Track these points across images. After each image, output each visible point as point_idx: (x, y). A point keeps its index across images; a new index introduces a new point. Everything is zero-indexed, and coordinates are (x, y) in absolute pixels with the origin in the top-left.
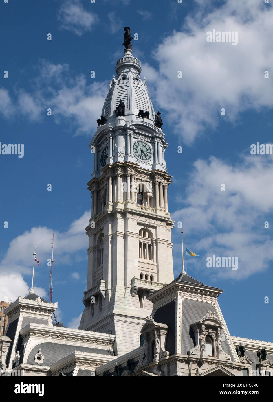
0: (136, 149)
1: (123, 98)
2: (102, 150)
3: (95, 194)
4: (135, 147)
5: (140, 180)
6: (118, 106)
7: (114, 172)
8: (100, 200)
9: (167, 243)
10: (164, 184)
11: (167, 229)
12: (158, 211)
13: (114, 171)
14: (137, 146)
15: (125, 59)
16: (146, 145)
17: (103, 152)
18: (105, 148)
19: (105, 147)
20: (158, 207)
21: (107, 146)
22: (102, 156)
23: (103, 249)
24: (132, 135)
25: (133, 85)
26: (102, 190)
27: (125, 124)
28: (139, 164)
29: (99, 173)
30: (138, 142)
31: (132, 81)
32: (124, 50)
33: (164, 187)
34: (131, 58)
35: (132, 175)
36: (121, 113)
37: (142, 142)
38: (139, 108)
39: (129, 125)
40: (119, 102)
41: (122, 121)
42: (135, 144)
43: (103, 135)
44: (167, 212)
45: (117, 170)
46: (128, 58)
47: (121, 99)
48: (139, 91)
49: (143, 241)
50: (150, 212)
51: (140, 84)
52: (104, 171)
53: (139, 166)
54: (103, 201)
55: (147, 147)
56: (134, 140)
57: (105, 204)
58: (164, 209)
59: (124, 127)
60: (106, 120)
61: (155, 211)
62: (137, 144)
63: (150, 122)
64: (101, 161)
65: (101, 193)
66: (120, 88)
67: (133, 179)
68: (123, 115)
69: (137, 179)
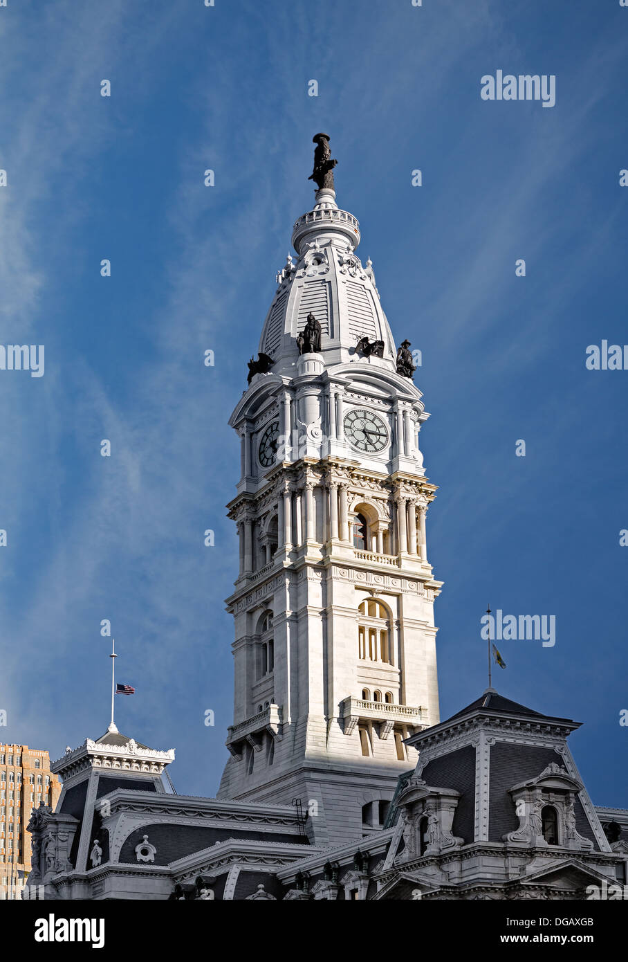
0: (350, 428)
1: (315, 309)
2: (263, 430)
3: (248, 528)
4: (348, 423)
5: (362, 495)
6: (303, 329)
7: (296, 481)
8: (260, 540)
9: (424, 628)
10: (418, 504)
11: (424, 599)
12: (404, 562)
13: (298, 477)
14: (353, 421)
15: (319, 213)
16: (376, 417)
17: (266, 434)
18: (271, 426)
19: (270, 424)
20: (404, 554)
21: (278, 423)
22: (263, 444)
23: (272, 642)
24: (341, 397)
25: (340, 277)
26: (264, 519)
27: (322, 372)
28: (360, 461)
29: (257, 482)
30: (354, 412)
31: (338, 268)
32: (316, 191)
33: (418, 508)
34: (335, 212)
35: (343, 485)
36: (312, 346)
37: (365, 412)
38: (359, 334)
39: (332, 374)
40: (306, 319)
41: (315, 364)
42: (347, 417)
43: (266, 397)
44: (426, 563)
45: (304, 476)
46: (327, 212)
47: (310, 312)
48: (357, 291)
49: (369, 624)
50: (384, 563)
51: (359, 275)
52: (272, 477)
53: (360, 466)
54: (267, 542)
55: (376, 421)
56: (345, 408)
57: (274, 548)
58: (420, 558)
59: (320, 377)
60: (273, 362)
61: (398, 562)
62: (353, 417)
63: (385, 364)
64: (260, 454)
65: (262, 526)
66: (306, 286)
67: (344, 494)
68: (318, 349)
69: (354, 493)
